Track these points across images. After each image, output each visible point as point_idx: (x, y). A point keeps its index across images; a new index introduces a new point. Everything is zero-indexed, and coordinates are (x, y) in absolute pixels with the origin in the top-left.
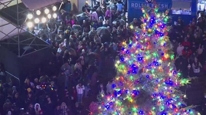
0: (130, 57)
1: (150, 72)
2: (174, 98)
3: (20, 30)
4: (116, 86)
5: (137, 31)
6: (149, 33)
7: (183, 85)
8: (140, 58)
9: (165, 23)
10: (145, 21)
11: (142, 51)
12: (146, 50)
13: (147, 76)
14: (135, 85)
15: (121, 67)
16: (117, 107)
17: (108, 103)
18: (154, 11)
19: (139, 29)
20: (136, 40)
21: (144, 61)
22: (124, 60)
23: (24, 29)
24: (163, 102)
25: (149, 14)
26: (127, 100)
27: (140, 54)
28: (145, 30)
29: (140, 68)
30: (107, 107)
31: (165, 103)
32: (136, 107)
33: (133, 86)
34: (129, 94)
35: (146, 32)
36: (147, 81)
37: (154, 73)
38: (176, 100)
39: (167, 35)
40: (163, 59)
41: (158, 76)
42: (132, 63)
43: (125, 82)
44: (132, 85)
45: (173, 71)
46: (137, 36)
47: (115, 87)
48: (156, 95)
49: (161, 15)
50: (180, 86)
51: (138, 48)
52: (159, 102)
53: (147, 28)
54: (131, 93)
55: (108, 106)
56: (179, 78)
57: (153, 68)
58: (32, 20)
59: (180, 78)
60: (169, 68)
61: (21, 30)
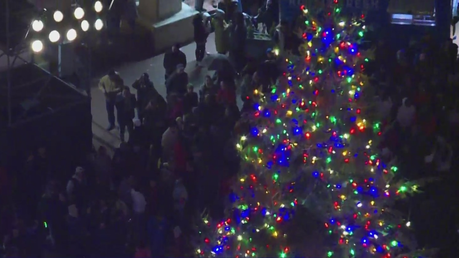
0: (272, 125)
1: (322, 163)
2: (382, 228)
3: (12, 59)
4: (238, 198)
5: (290, 62)
6: (319, 66)
7: (404, 196)
8: (297, 128)
9: (359, 42)
10: (310, 37)
11: (302, 111)
12: (312, 108)
13: (314, 174)
14: (283, 195)
15: (252, 150)
16: (240, 250)
17: (219, 239)
18: (331, 13)
19: (294, 56)
20: (288, 85)
21: (307, 137)
22: (257, 132)
23: (21, 55)
24: (352, 238)
25: (320, 18)
26: (264, 232)
27: (297, 119)
28: (308, 58)
29: (296, 154)
30: (217, 250)
31: (359, 240)
32: (287, 249)
33: (280, 198)
34: (270, 218)
35: (312, 65)
36: (315, 185)
37: (332, 165)
38: (385, 234)
39: (363, 71)
40: (352, 131)
41: (340, 173)
42: (278, 141)
43: (261, 188)
44: (278, 195)
45: (378, 161)
46: (289, 74)
47: (237, 200)
48: (337, 221)
49: (348, 23)
50: (397, 199)
51: (293, 104)
52: (344, 239)
53: (313, 55)
54: (275, 216)
55: (218, 246)
56: (394, 179)
57: (328, 154)
58: (43, 35)
59: (397, 179)
60: (368, 153)
61: (15, 59)
